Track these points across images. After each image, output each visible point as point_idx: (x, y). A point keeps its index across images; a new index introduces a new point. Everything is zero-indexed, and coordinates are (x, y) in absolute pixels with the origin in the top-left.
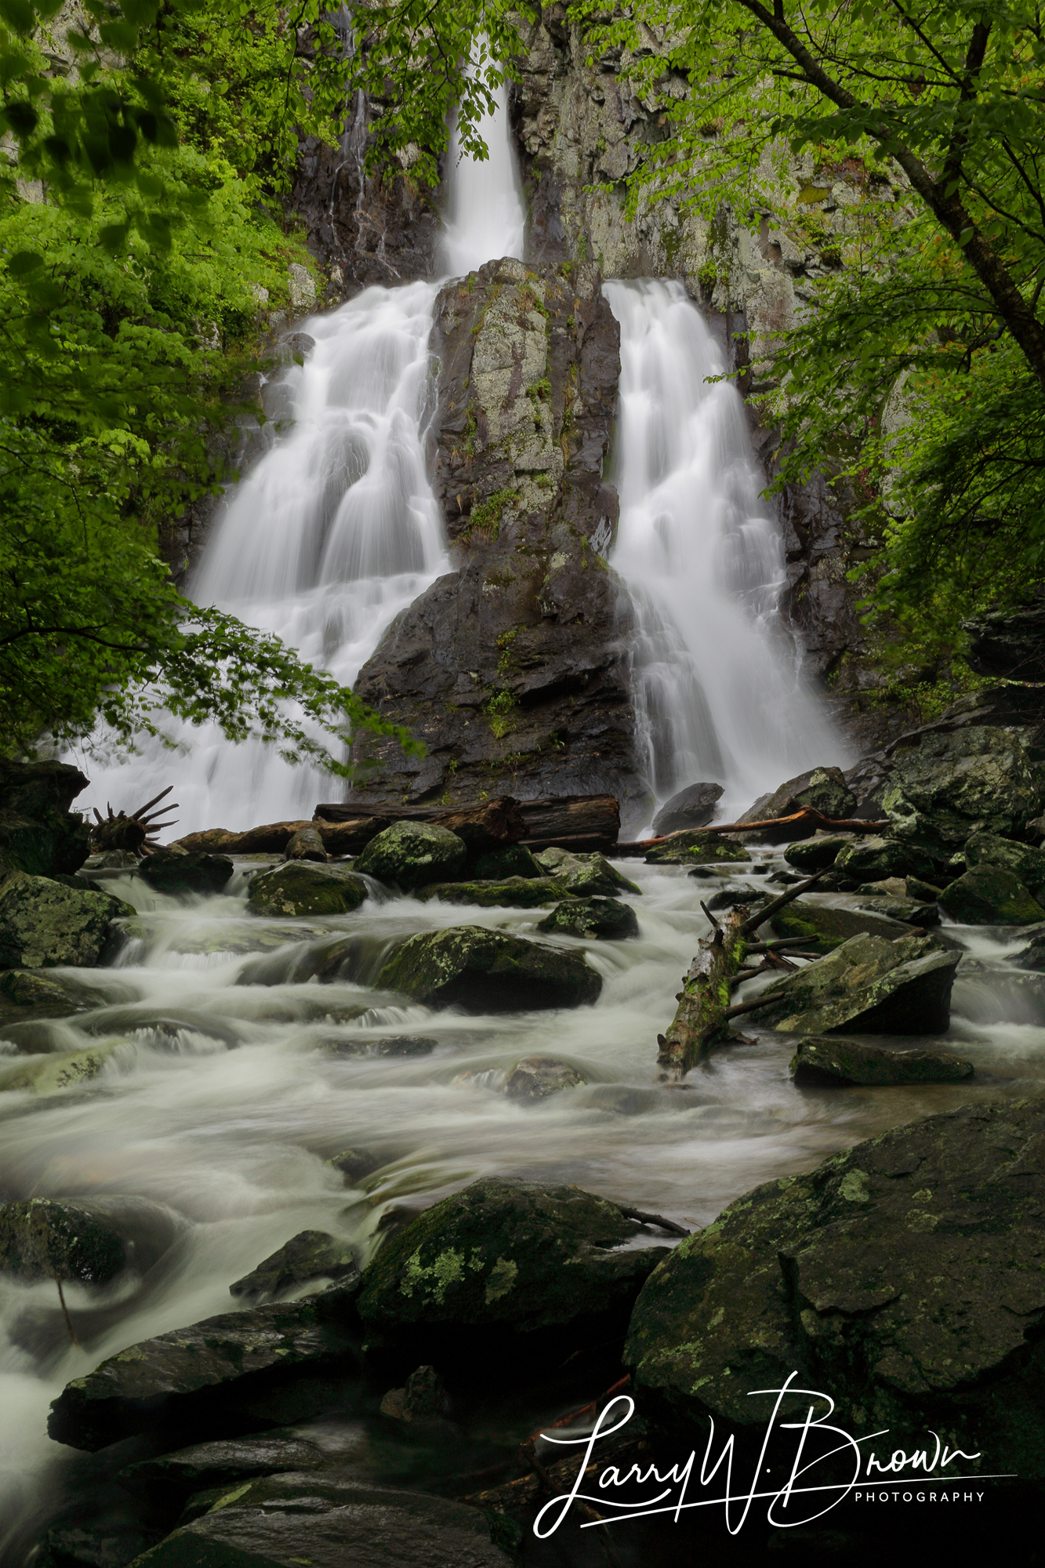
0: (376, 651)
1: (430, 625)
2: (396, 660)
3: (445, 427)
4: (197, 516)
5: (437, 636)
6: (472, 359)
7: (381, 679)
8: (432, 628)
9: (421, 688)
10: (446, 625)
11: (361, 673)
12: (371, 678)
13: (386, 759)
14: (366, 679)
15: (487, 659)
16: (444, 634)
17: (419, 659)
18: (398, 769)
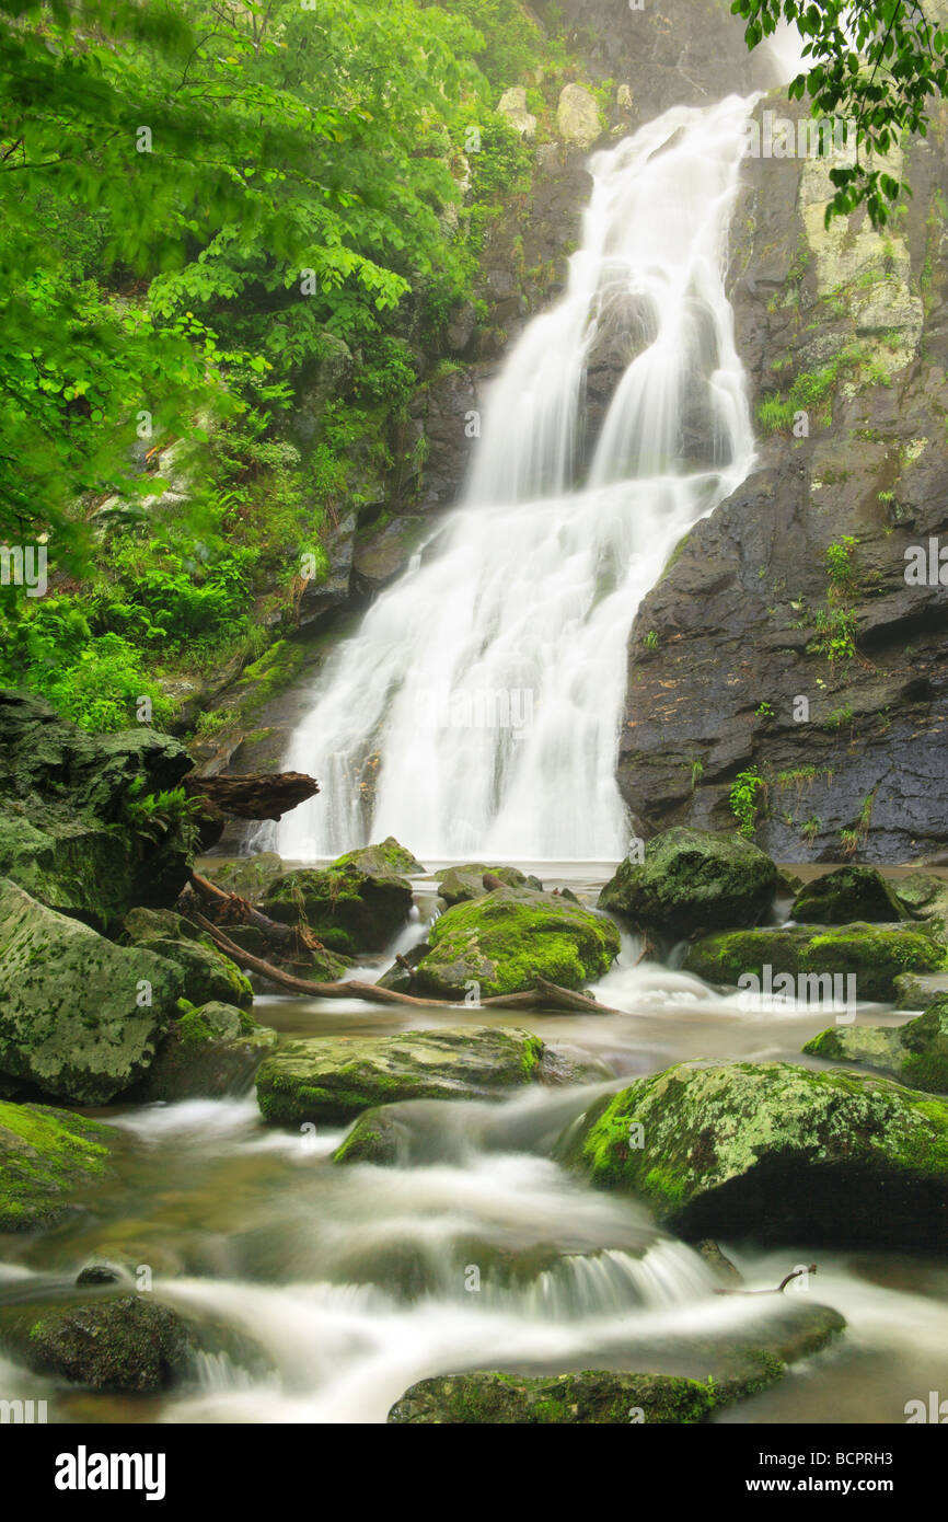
0: (662, 576)
1: (738, 539)
2: (689, 587)
3: (761, 277)
4: (434, 404)
5: (747, 554)
6: (799, 185)
7: (669, 612)
8: (739, 543)
9: (723, 625)
10: (757, 539)
11: (642, 604)
12: (656, 611)
13: (673, 721)
14: (650, 614)
15: (815, 583)
16: (755, 550)
17: (723, 583)
18: (689, 736)
